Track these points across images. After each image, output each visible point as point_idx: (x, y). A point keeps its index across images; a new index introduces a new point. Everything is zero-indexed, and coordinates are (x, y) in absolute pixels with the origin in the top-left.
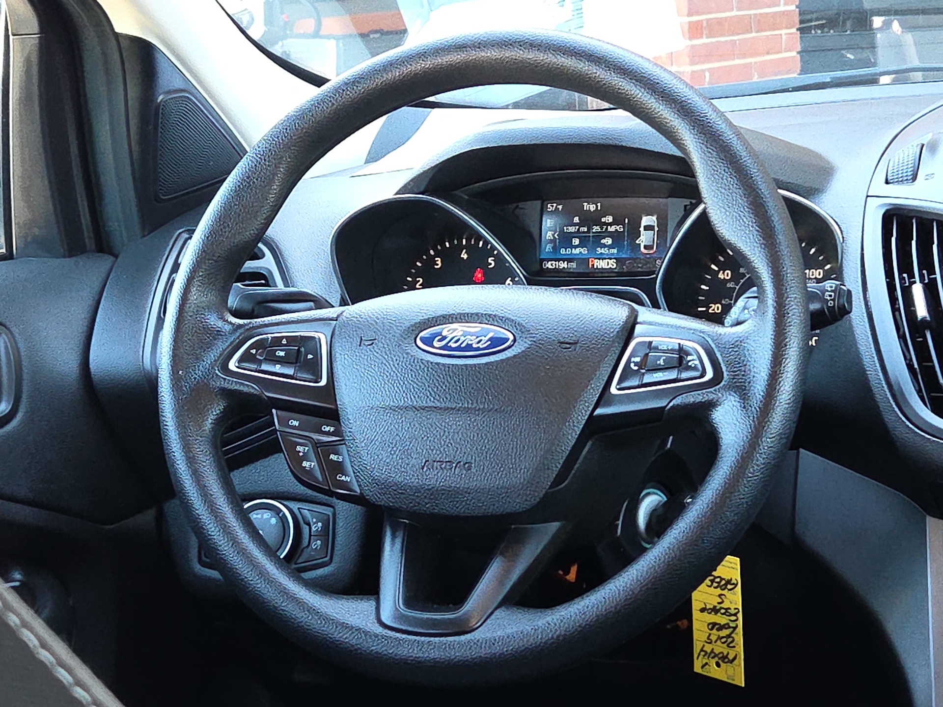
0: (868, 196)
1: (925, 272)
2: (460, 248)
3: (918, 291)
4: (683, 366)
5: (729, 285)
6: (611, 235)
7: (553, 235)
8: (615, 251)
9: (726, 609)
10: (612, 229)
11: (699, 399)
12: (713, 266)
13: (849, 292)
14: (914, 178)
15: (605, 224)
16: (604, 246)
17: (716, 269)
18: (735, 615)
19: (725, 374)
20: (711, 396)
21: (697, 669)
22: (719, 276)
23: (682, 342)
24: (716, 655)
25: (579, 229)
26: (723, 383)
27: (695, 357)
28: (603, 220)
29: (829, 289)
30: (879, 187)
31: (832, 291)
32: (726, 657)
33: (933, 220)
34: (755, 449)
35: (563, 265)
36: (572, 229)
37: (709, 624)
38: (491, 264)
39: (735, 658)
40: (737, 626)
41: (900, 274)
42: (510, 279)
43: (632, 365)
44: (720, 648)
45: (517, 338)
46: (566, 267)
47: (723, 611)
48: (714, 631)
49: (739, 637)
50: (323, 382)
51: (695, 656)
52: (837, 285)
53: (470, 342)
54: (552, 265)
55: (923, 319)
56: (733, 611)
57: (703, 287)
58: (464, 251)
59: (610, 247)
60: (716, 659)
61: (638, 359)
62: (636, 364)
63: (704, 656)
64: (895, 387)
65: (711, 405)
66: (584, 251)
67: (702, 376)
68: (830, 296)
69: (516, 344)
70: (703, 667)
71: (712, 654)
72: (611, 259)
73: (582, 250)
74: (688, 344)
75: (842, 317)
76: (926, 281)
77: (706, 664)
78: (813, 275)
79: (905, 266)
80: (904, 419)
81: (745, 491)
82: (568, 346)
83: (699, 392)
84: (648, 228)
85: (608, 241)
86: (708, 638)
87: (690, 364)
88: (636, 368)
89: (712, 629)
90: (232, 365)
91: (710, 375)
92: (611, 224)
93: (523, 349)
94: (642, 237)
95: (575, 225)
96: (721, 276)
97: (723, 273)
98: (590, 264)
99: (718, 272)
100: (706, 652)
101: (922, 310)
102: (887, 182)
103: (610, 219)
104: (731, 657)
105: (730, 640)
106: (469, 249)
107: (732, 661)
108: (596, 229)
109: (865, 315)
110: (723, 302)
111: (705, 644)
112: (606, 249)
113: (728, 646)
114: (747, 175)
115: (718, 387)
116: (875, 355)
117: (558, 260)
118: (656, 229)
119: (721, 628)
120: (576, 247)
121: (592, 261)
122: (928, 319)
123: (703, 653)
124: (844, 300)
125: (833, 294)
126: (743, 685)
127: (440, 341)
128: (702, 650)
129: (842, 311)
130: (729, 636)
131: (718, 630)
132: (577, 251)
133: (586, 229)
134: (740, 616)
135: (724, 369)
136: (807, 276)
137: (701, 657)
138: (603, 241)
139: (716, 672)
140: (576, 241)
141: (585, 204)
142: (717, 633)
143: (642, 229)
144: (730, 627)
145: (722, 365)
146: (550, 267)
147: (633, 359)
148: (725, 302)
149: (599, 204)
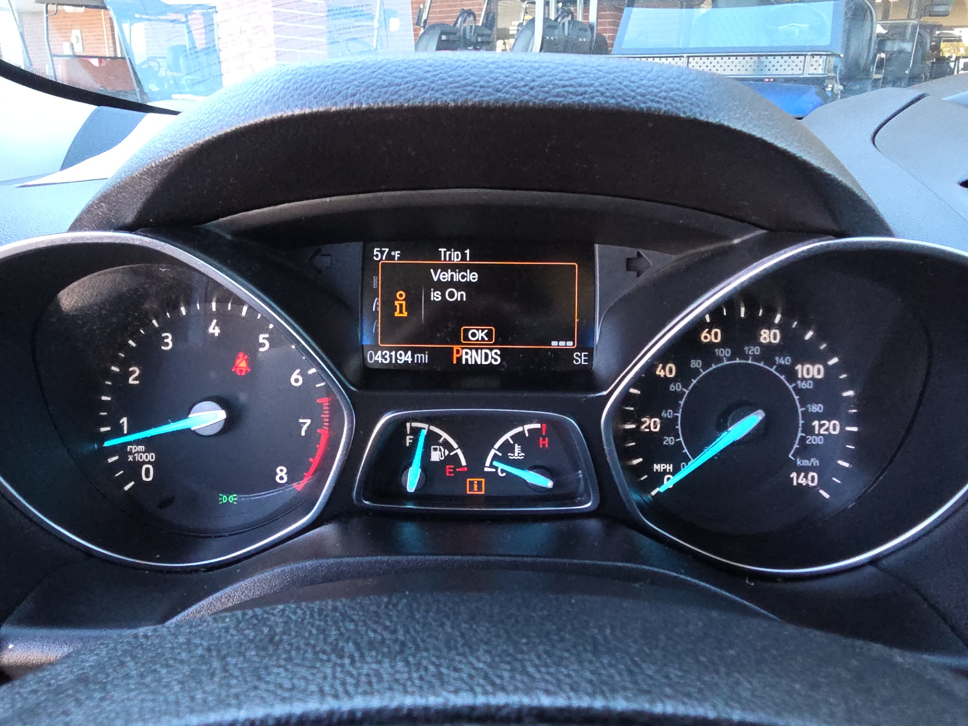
2: (208, 317)
5: (672, 388)
22: (658, 373)
35: (404, 357)
38: (263, 345)
42: (298, 371)
46: (410, 360)
54: (383, 357)
58: (215, 321)
72: (491, 348)
78: (808, 373)
97: (664, 368)
98: (455, 356)
106: (224, 319)
110: (664, 414)
117: (396, 349)
121: (458, 352)
136: (800, 376)
141: (443, 251)
146: (380, 359)
148: (668, 414)
149: (468, 251)
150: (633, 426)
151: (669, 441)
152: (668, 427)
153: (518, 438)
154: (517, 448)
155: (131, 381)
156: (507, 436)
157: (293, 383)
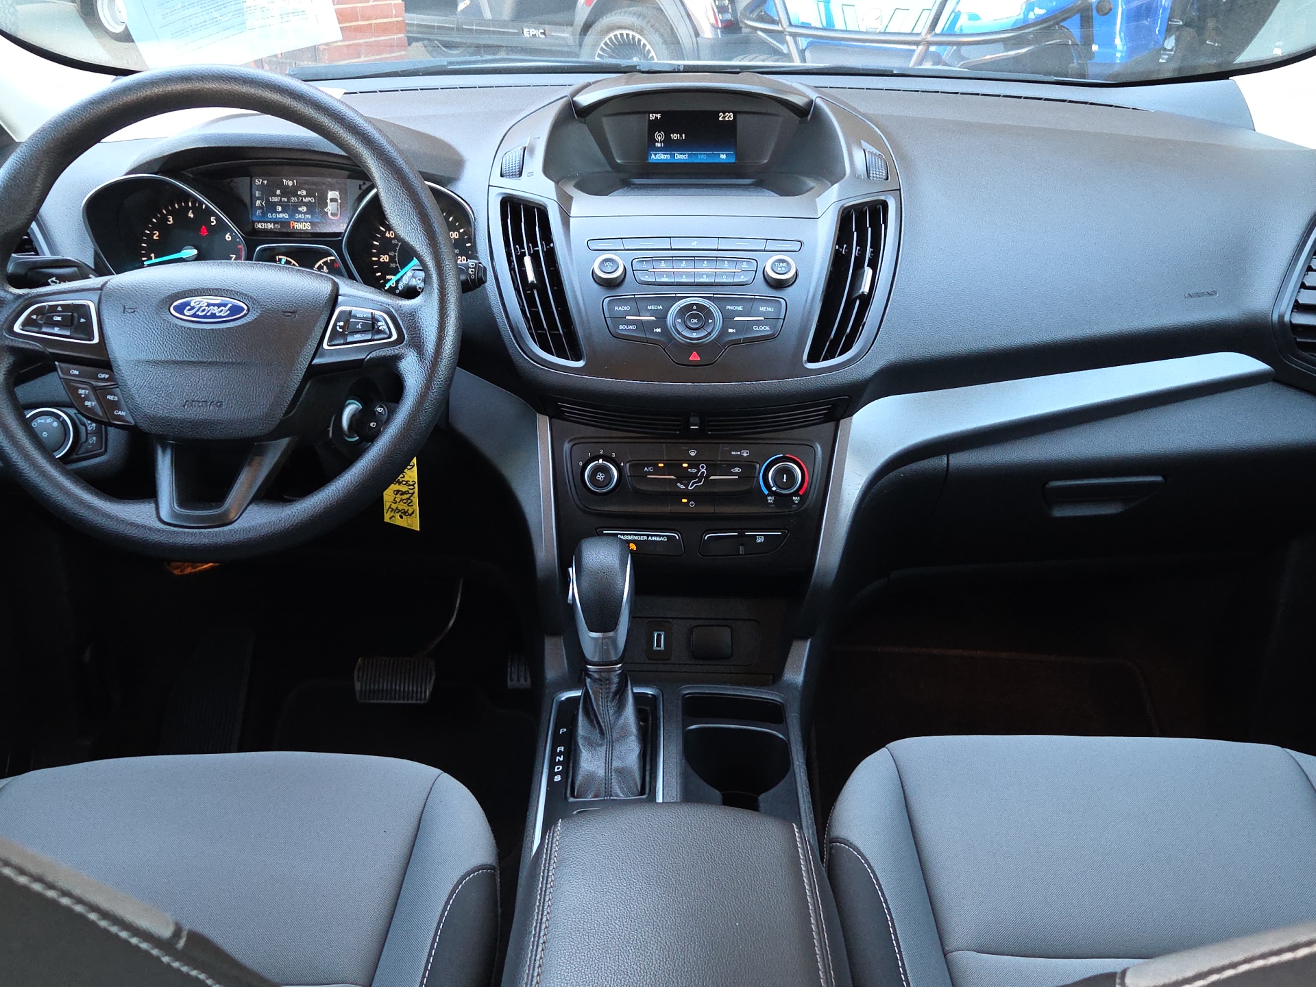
0: (489, 186)
1: (530, 245)
2: (187, 209)
3: (527, 261)
4: (375, 330)
5: (393, 242)
6: (305, 204)
7: (261, 204)
8: (309, 216)
9: (407, 482)
10: (307, 200)
11: (388, 353)
12: (381, 228)
13: (485, 268)
14: (520, 174)
15: (300, 196)
16: (301, 212)
17: (384, 230)
18: (413, 485)
19: (406, 337)
20: (397, 352)
21: (387, 519)
23: (374, 311)
24: (399, 511)
25: (281, 200)
26: (405, 342)
27: (384, 323)
28: (299, 193)
29: (472, 266)
30: (496, 180)
31: (473, 268)
32: (407, 512)
33: (534, 207)
34: (429, 389)
35: (270, 226)
36: (275, 199)
37: (394, 491)
38: (213, 222)
39: (413, 513)
40: (414, 492)
41: (514, 246)
42: (228, 233)
43: (338, 328)
44: (402, 506)
45: (251, 309)
47: (404, 483)
48: (398, 495)
49: (416, 499)
50: (96, 340)
51: (385, 511)
52: (476, 263)
53: (214, 312)
55: (532, 282)
56: (411, 483)
57: (375, 243)
58: (191, 211)
59: (305, 213)
60: (400, 513)
61: (342, 324)
62: (341, 327)
63: (391, 511)
64: (516, 332)
65: (398, 358)
66: (286, 216)
67: (390, 337)
68: (472, 271)
69: (250, 313)
70: (390, 518)
71: (397, 510)
72: (306, 222)
73: (284, 215)
74: (378, 313)
75: (480, 285)
76: (532, 252)
77: (393, 516)
79: (518, 240)
80: (522, 353)
81: (424, 418)
82: (290, 314)
83: (388, 349)
84: (333, 200)
85: (304, 209)
86: (394, 500)
87: (380, 328)
88: (341, 330)
89: (396, 494)
90: (17, 328)
91: (395, 336)
92: (305, 197)
93: (256, 317)
94: (329, 207)
95: (278, 196)
96: (387, 235)
98: (291, 225)
99: (385, 232)
100: (393, 509)
101: (531, 277)
102: (502, 176)
103: (304, 193)
104: (410, 512)
105: (409, 501)
106: (194, 209)
107: (411, 515)
108: (294, 199)
109: (493, 278)
110: (390, 254)
111: (393, 504)
112: (303, 215)
113: (408, 505)
114: (414, 192)
115: (401, 345)
116: (501, 307)
117: (267, 222)
118: (339, 201)
119: (403, 493)
120: (279, 213)
121: (292, 223)
122: (535, 282)
123: (390, 510)
124: (481, 274)
125: (474, 270)
126: (419, 530)
127: (189, 310)
128: (390, 508)
129: (481, 281)
130: (408, 499)
131: (401, 495)
132: (281, 216)
133: (286, 200)
134: (416, 485)
135: (405, 332)
137: (389, 512)
138: (300, 209)
139: (399, 522)
140: (279, 208)
141: (284, 180)
142: (401, 497)
143: (328, 201)
144: (409, 493)
145: (403, 330)
146: (260, 227)
147: (338, 324)
148: (392, 254)
149: (295, 181)
150: (376, 259)
151: (393, 265)
152: (392, 259)
153: (325, 263)
154: (325, 267)
155: (155, 237)
156: (321, 262)
157: (228, 239)
